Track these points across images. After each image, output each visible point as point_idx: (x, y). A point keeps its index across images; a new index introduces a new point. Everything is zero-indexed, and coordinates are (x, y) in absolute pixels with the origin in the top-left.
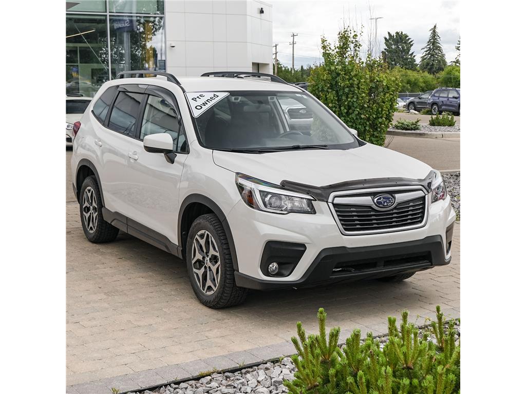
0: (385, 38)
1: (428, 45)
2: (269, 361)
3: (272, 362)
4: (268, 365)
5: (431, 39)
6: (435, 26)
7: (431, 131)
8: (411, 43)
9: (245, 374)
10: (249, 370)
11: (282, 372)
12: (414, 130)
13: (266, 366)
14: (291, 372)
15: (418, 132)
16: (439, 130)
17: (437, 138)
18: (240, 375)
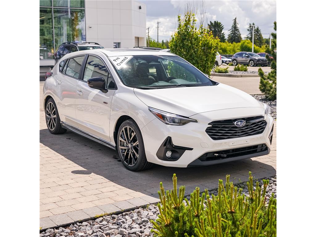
0: (209, 25)
1: (232, 28)
2: (140, 207)
3: (142, 208)
4: (140, 209)
5: (233, 25)
6: (236, 18)
7: (235, 73)
8: (223, 27)
9: (125, 215)
10: (127, 213)
11: (148, 214)
12: (225, 73)
13: (138, 210)
14: (154, 214)
15: (227, 74)
16: (239, 73)
17: (238, 77)
18: (122, 216)
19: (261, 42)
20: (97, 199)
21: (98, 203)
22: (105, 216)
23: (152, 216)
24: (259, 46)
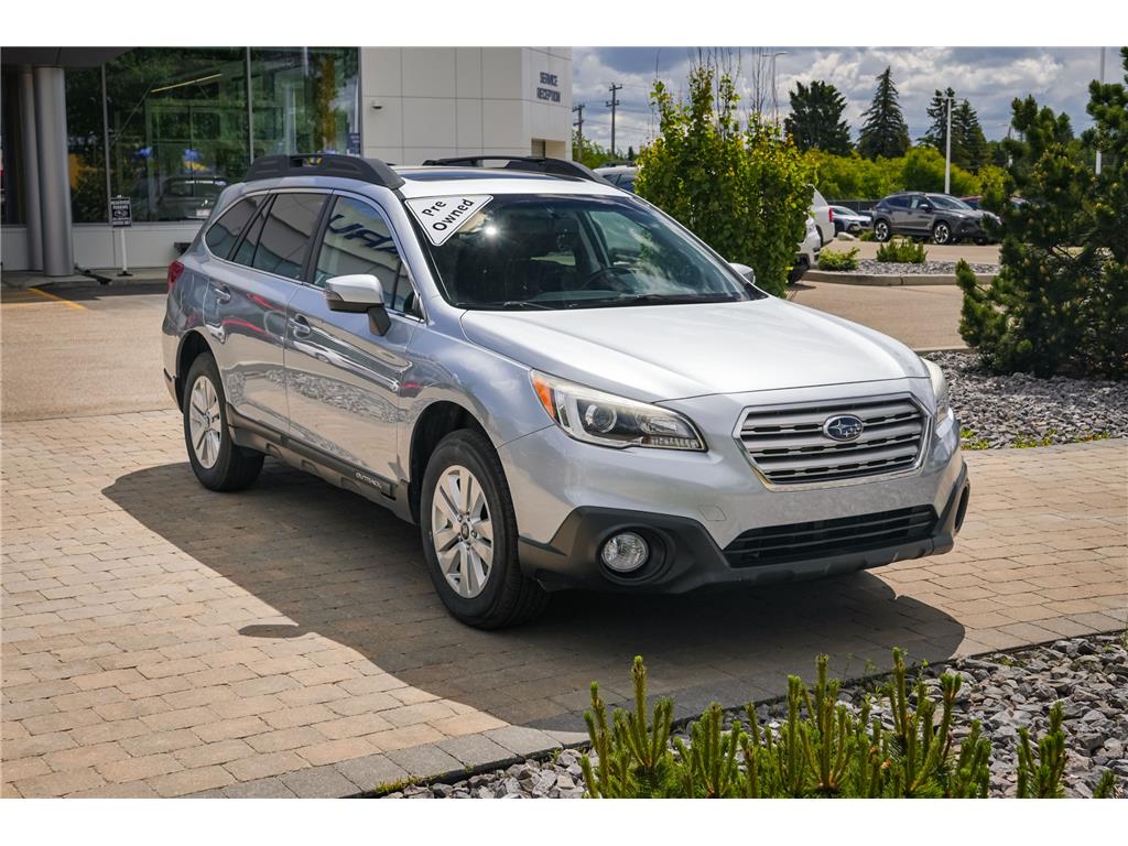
0: (792, 94)
1: (875, 107)
2: (529, 756)
3: (535, 760)
4: (527, 766)
5: (879, 97)
6: (888, 72)
7: (879, 271)
8: (842, 103)
9: (477, 786)
10: (485, 776)
11: (556, 782)
12: (846, 270)
13: (522, 768)
14: (575, 782)
15: (854, 273)
16: (896, 271)
17: (890, 285)
18: (466, 789)
19: (976, 154)
20: (386, 725)
21: (387, 741)
22: (411, 789)
23: (570, 789)
24: (969, 171)
